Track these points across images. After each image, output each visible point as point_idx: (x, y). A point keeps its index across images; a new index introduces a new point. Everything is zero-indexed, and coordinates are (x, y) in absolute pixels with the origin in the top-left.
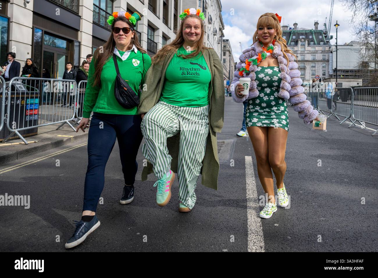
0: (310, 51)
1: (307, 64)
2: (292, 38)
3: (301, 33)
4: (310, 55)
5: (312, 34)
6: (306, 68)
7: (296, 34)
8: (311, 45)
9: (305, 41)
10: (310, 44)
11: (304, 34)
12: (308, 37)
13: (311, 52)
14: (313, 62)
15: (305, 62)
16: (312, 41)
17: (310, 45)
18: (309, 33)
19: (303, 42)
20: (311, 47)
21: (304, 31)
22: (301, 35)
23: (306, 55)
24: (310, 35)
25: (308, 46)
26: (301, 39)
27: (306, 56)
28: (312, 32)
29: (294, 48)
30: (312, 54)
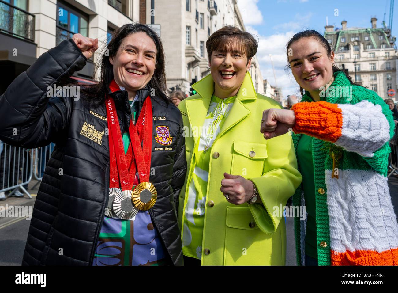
0: (367, 58)
1: (364, 76)
2: (341, 42)
3: (353, 34)
4: (368, 63)
5: (368, 34)
6: (363, 82)
7: (346, 36)
8: (369, 49)
9: (360, 44)
10: (367, 48)
11: (357, 35)
12: (363, 38)
13: (368, 60)
14: (373, 73)
15: (360, 74)
16: (369, 44)
17: (366, 50)
18: (364, 33)
19: (357, 45)
20: (368, 52)
21: (357, 31)
22: (352, 37)
23: (361, 63)
24: (366, 36)
25: (364, 52)
26: (353, 42)
27: (361, 66)
28: (369, 31)
29: (344, 55)
30: (371, 62)
